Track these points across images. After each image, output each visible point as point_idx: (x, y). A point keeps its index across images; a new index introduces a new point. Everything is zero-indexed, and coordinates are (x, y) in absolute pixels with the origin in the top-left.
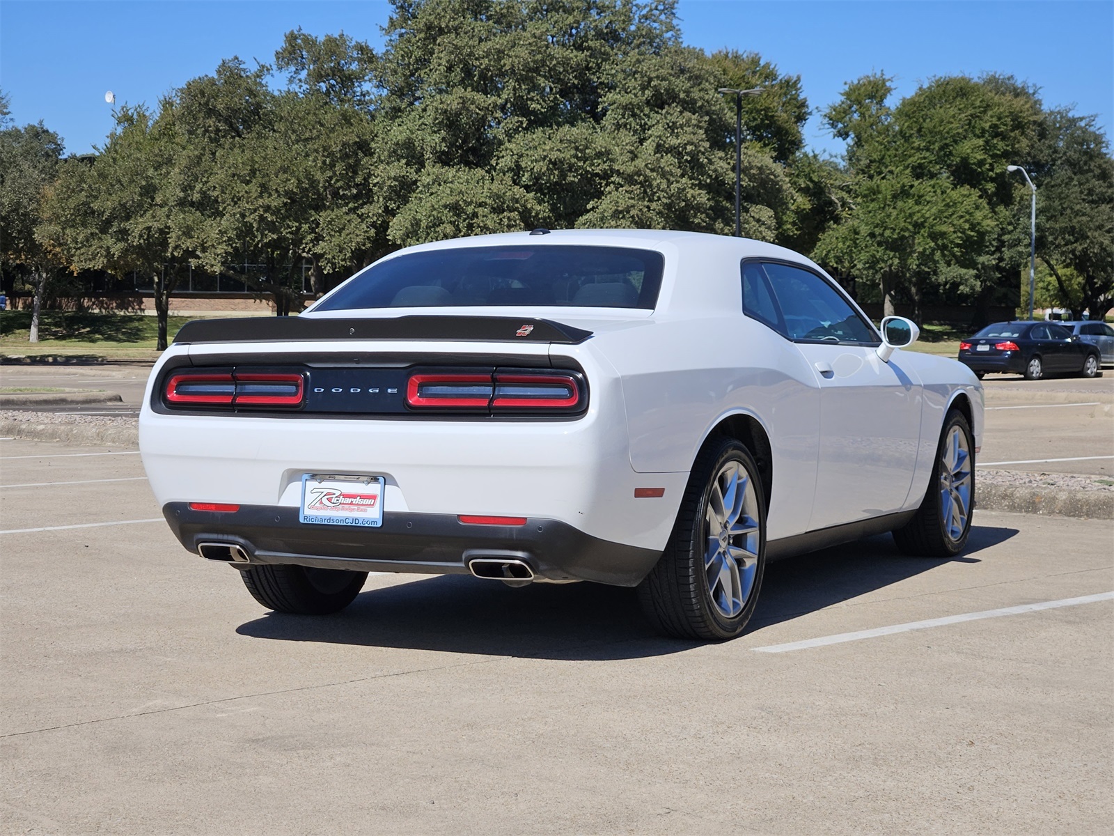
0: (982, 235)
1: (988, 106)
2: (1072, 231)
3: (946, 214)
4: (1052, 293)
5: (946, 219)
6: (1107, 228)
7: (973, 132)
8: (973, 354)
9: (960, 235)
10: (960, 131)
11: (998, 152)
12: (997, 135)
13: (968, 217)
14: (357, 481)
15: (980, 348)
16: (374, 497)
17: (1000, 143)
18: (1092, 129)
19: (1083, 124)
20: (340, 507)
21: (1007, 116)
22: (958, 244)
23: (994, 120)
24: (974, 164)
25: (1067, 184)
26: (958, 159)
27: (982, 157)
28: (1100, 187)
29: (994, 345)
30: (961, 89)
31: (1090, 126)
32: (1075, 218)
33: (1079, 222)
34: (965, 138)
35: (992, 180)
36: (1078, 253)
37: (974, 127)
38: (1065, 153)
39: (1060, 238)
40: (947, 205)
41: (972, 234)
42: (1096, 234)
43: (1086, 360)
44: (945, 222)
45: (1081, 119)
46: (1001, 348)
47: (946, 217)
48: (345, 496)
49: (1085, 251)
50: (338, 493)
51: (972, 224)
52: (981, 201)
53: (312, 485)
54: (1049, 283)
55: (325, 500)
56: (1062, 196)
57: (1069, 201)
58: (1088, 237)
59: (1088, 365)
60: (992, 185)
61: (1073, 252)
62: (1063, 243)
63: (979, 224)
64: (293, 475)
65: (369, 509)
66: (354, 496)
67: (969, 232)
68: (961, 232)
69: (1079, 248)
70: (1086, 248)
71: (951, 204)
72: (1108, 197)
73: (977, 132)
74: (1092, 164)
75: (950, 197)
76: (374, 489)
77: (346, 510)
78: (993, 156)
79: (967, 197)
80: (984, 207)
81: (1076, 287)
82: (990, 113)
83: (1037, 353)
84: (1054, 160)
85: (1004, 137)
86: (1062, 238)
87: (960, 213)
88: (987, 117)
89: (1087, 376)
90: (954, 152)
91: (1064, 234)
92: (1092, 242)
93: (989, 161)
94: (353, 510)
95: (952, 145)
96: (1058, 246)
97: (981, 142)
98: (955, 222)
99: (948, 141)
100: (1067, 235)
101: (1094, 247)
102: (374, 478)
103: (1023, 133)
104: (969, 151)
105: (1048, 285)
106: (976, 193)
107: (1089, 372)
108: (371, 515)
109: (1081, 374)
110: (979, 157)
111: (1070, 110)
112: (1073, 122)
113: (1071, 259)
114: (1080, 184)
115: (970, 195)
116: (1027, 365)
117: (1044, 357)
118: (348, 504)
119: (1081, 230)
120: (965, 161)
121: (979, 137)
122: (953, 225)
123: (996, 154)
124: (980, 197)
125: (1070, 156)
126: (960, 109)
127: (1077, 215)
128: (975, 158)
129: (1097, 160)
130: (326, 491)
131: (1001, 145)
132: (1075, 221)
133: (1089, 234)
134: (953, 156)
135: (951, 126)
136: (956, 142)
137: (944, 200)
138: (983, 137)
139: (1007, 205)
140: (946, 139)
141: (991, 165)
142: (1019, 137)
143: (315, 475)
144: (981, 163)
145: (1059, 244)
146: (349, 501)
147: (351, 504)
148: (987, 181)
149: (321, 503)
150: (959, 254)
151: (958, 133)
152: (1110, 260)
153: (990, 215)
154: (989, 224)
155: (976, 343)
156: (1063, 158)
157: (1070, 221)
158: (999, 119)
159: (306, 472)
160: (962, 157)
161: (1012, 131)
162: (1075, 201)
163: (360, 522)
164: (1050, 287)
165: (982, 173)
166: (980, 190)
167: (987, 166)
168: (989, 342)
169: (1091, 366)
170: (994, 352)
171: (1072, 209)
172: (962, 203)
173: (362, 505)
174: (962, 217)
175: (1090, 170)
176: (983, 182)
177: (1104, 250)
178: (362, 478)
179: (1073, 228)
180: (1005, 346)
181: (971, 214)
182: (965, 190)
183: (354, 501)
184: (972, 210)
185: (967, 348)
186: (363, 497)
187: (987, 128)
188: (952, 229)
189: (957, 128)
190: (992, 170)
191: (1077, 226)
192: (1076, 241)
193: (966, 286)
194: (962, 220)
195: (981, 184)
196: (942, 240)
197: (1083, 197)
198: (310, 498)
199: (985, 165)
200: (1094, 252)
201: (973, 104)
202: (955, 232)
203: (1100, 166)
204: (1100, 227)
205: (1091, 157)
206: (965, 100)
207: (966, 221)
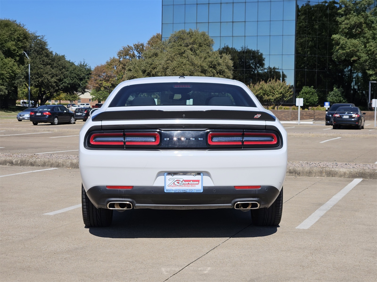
0: (15, 74)
1: (15, 30)
2: (38, 74)
3: (4, 67)
4: (25, 95)
5: (4, 69)
6: (49, 74)
7: (11, 39)
8: (35, 116)
9: (8, 74)
10: (7, 38)
11: (20, 47)
12: (19, 41)
13: (11, 68)
14: (191, 175)
15: (37, 114)
16: (198, 181)
17: (20, 43)
18: (43, 40)
19: (39, 38)
20: (183, 185)
21: (22, 34)
22: (8, 77)
23: (18, 36)
24: (12, 50)
25: (35, 58)
26: (7, 49)
27: (15, 48)
28: (46, 60)
29: (43, 113)
30: (6, 24)
31: (42, 39)
32: (39, 70)
33: (40, 71)
34: (9, 41)
35: (18, 56)
36: (40, 82)
37: (11, 37)
38: (34, 48)
39: (34, 76)
40: (4, 64)
41: (12, 74)
42: (46, 75)
43: (71, 118)
44: (3, 70)
45: (39, 36)
46: (45, 114)
47: (3, 68)
48: (185, 181)
49: (42, 81)
50: (182, 180)
51: (12, 71)
52: (15, 63)
53: (170, 177)
54: (24, 91)
55: (176, 183)
56: (34, 62)
57: (36, 64)
58: (43, 76)
59: (72, 120)
60: (18, 57)
61: (38, 81)
62: (35, 78)
63: (15, 71)
64: (160, 174)
65: (196, 185)
66: (190, 181)
67: (11, 74)
68: (9, 74)
69: (40, 80)
70: (43, 80)
71: (5, 64)
72: (49, 63)
73: (13, 39)
74: (43, 52)
75: (5, 61)
76: (198, 177)
77: (186, 186)
78: (18, 48)
79: (10, 61)
80: (16, 65)
81: (33, 93)
82: (16, 33)
83: (57, 116)
84: (31, 50)
85: (21, 41)
86: (35, 76)
87: (8, 67)
88: (16, 34)
89: (71, 123)
90: (5, 46)
91: (35, 75)
92: (45, 78)
93: (17, 49)
94: (189, 186)
95: (4, 44)
96: (33, 79)
97: (14, 43)
98: (7, 70)
99: (3, 42)
100: (36, 76)
101: (45, 80)
102: (199, 173)
103: (27, 40)
104: (10, 46)
105: (23, 92)
106: (13, 60)
107: (72, 122)
108: (198, 188)
109: (69, 123)
110: (14, 48)
111: (35, 33)
112: (36, 37)
113: (37, 84)
114: (40, 58)
115: (11, 61)
116: (54, 120)
117: (59, 117)
118: (187, 184)
119: (40, 74)
120: (9, 49)
121: (13, 41)
122: (6, 71)
123: (19, 47)
124: (15, 62)
125: (36, 49)
126: (6, 31)
127: (39, 69)
128: (12, 48)
129: (45, 50)
130: (176, 180)
131: (20, 44)
132: (39, 71)
133: (44, 75)
134: (5, 47)
135: (4, 37)
136: (5, 42)
137: (3, 62)
138: (14, 41)
139: (23, 65)
140: (2, 41)
141: (17, 51)
142: (26, 42)
143: (170, 173)
144: (14, 50)
145: (33, 78)
146: (187, 183)
147: (189, 184)
148: (16, 56)
149: (174, 184)
150: (8, 81)
151: (6, 39)
152: (50, 84)
153: (18, 68)
154: (18, 71)
155: (36, 112)
156: (34, 49)
157: (37, 71)
158: (20, 35)
159: (165, 172)
160: (8, 48)
161: (24, 40)
162: (38, 64)
163: (193, 191)
164: (24, 93)
165: (15, 53)
166: (14, 59)
167: (16, 51)
168: (40, 112)
169: (73, 120)
170: (43, 116)
171: (37, 66)
172: (9, 64)
173: (194, 184)
174: (9, 68)
175: (43, 54)
176: (15, 57)
177: (48, 81)
178: (193, 174)
179: (38, 73)
180: (46, 113)
181: (12, 67)
182: (10, 59)
183: (190, 183)
184: (12, 66)
185: (32, 114)
186: (193, 181)
187: (16, 38)
188: (6, 72)
189: (6, 37)
190: (18, 52)
191: (39, 72)
192: (39, 78)
193: (2, 92)
194: (9, 69)
195: (14, 57)
196: (2, 76)
197: (41, 63)
198: (168, 182)
199: (15, 51)
200: (45, 82)
201: (10, 30)
202: (6, 74)
203: (46, 53)
204: (47, 73)
205: (43, 50)
206: (8, 28)
207: (11, 70)
